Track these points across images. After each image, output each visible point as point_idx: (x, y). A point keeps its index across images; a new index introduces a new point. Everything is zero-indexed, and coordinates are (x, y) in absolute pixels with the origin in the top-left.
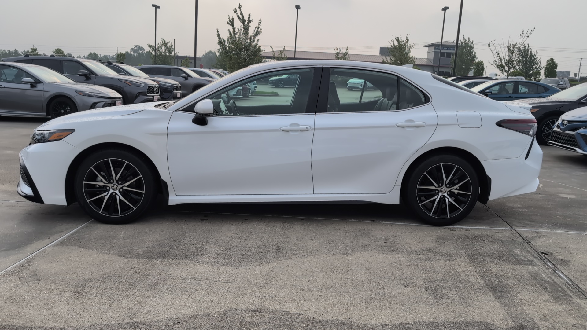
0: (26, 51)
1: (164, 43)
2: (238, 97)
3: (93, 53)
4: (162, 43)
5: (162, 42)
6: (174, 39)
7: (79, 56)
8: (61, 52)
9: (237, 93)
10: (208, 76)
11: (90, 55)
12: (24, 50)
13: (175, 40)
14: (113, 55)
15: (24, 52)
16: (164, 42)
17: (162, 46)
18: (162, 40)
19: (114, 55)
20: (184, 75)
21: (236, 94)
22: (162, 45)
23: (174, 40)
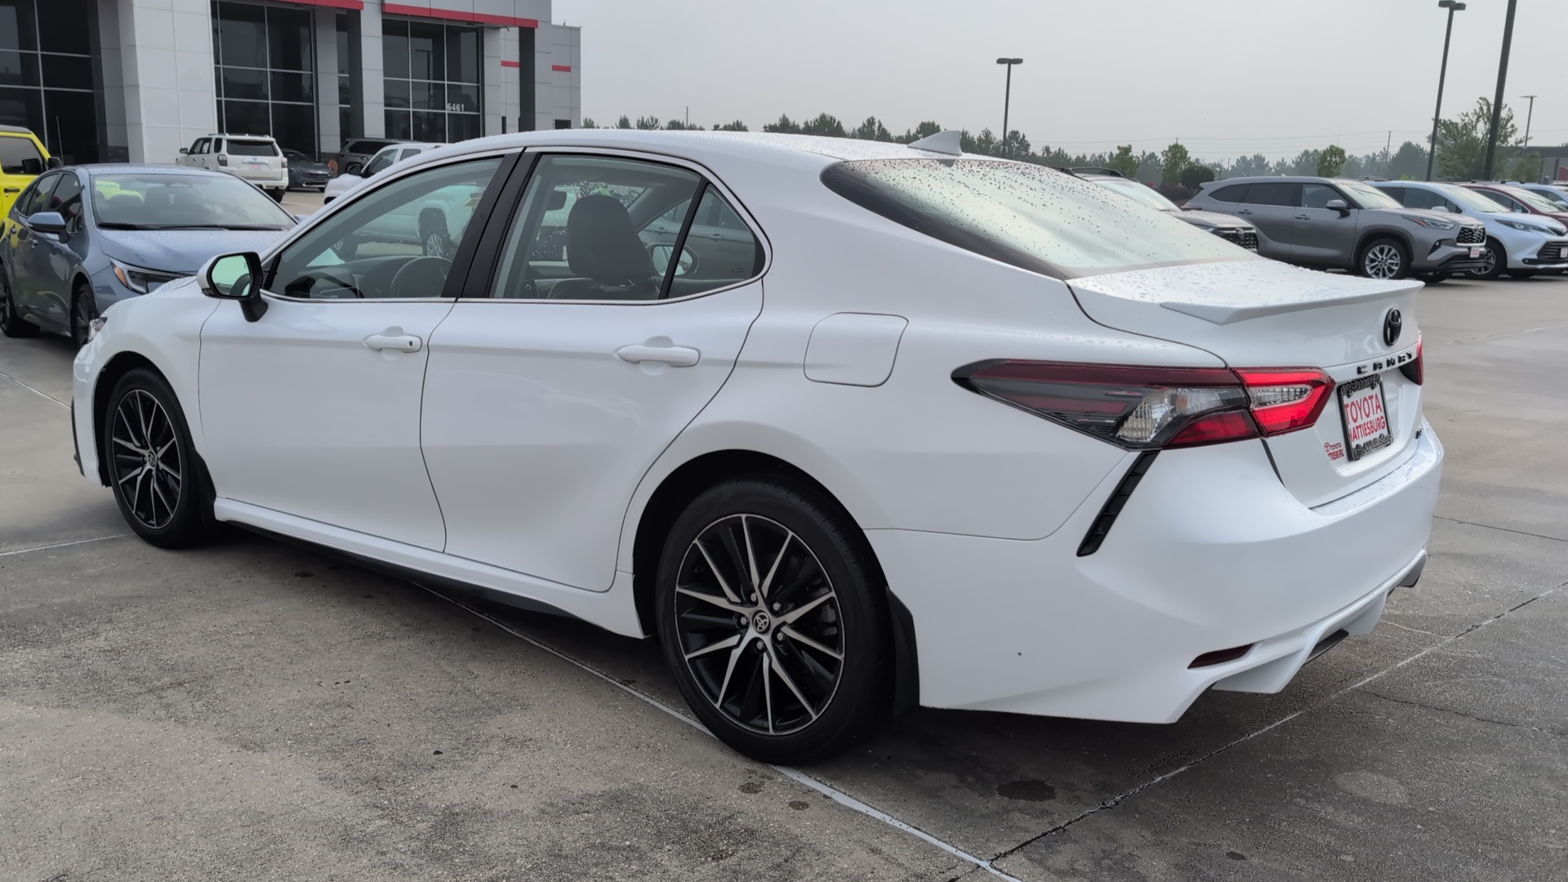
0: (1147, 154)
1: (1485, 112)
2: (1541, 266)
3: (1311, 150)
4: (1478, 110)
5: (1481, 109)
6: (1532, 98)
7: (1283, 160)
8: (1181, 153)
9: (1539, 254)
10: (1445, 206)
11: (1303, 156)
12: (1144, 152)
13: (1534, 99)
14: (1374, 154)
15: (1143, 157)
16: (1485, 108)
17: (1478, 121)
18: (1481, 101)
19: (1377, 153)
20: (1340, 202)
21: (1535, 257)
22: (1479, 117)
23: (1529, 100)
